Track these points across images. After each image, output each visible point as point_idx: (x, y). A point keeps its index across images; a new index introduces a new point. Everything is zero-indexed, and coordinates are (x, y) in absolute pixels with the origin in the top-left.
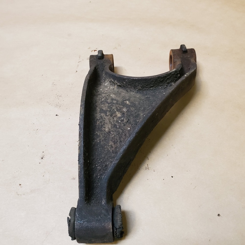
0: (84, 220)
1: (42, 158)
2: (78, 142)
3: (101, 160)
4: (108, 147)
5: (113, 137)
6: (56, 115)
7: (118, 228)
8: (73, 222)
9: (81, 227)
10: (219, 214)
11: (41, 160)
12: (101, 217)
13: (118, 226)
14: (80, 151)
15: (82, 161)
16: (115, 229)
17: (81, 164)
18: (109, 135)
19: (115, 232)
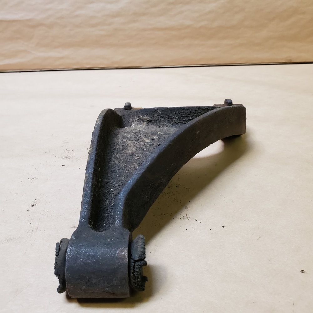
0: (82, 244)
1: (33, 206)
2: (89, 150)
3: (119, 183)
4: (130, 169)
5: (137, 159)
6: (63, 166)
7: (137, 259)
8: (65, 250)
9: (76, 253)
10: (303, 271)
11: (31, 207)
12: (111, 240)
13: (138, 256)
14: (90, 159)
15: (91, 170)
16: (132, 261)
17: (89, 173)
18: (133, 157)
19: (132, 266)
